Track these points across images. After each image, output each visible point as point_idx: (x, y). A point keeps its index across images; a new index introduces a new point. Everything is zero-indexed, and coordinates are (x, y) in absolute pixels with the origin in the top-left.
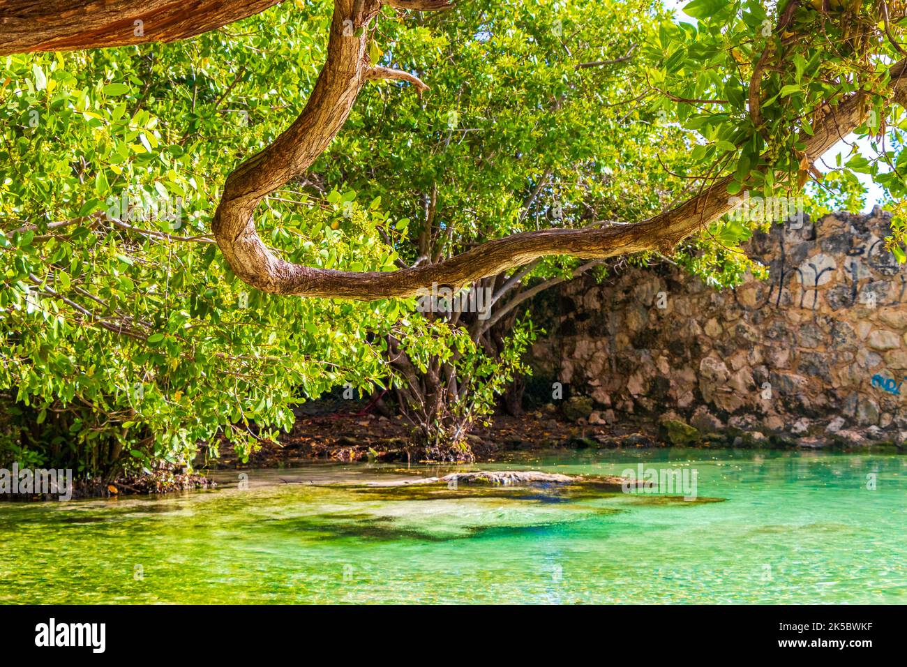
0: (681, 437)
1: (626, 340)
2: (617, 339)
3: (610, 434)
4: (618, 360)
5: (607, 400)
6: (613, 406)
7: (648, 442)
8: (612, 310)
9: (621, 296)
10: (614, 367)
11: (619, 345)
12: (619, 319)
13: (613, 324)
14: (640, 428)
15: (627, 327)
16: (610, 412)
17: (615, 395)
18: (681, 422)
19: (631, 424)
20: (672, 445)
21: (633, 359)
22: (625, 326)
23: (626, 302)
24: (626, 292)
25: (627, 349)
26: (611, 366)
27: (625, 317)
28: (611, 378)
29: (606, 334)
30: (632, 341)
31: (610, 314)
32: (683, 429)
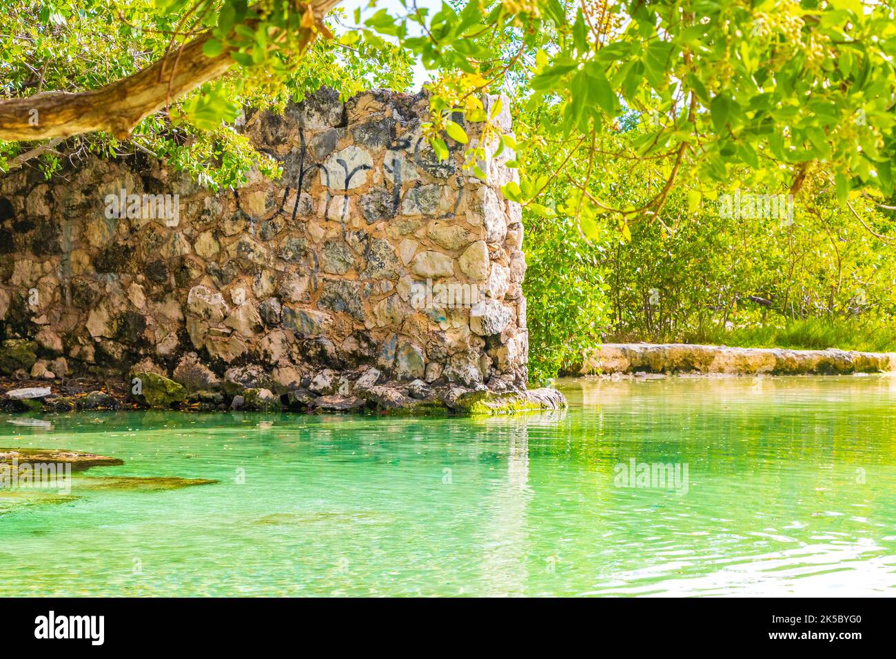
0: (160, 396)
1: (86, 260)
2: (72, 259)
3: (61, 392)
4: (73, 288)
5: (58, 345)
6: (66, 353)
7: (114, 403)
8: (66, 217)
9: (79, 198)
10: (68, 298)
11: (75, 267)
12: (76, 230)
13: (67, 236)
14: (103, 384)
15: (88, 242)
16: (61, 362)
17: (69, 338)
18: (161, 375)
19: (91, 378)
20: (149, 407)
21: (95, 287)
22: (84, 240)
23: (87, 206)
24: (87, 193)
25: (86, 274)
26: (64, 297)
27: (85, 227)
28: (64, 313)
29: (57, 251)
30: (94, 262)
31: (63, 223)
32: (163, 385)
